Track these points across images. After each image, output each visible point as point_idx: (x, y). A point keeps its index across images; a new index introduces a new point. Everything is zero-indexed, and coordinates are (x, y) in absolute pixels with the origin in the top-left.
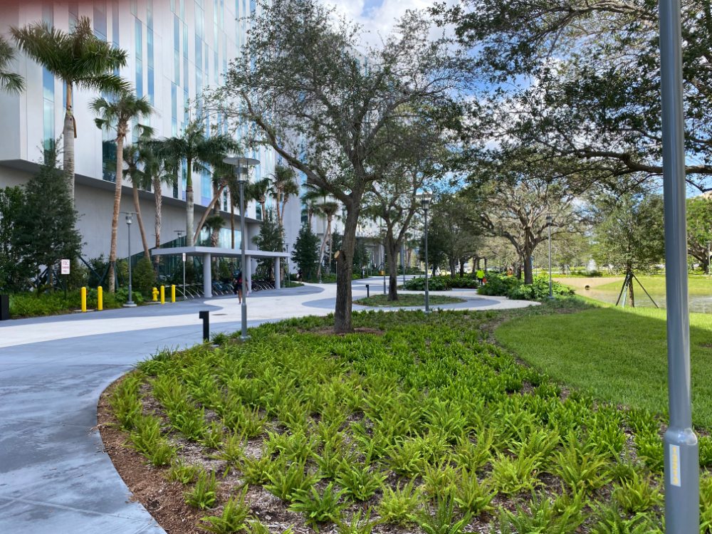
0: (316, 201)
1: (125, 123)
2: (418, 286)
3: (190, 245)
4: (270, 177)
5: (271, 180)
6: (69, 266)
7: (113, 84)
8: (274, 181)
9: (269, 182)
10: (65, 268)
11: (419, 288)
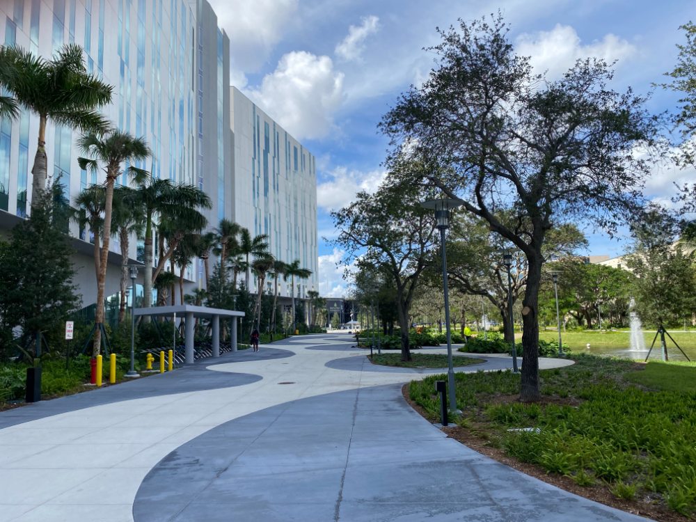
0: (242, 259)
1: (118, 165)
2: (389, 344)
3: (148, 306)
4: (215, 232)
5: (216, 235)
6: (72, 329)
7: (93, 123)
8: (219, 235)
9: (214, 237)
10: (69, 331)
11: (392, 346)
